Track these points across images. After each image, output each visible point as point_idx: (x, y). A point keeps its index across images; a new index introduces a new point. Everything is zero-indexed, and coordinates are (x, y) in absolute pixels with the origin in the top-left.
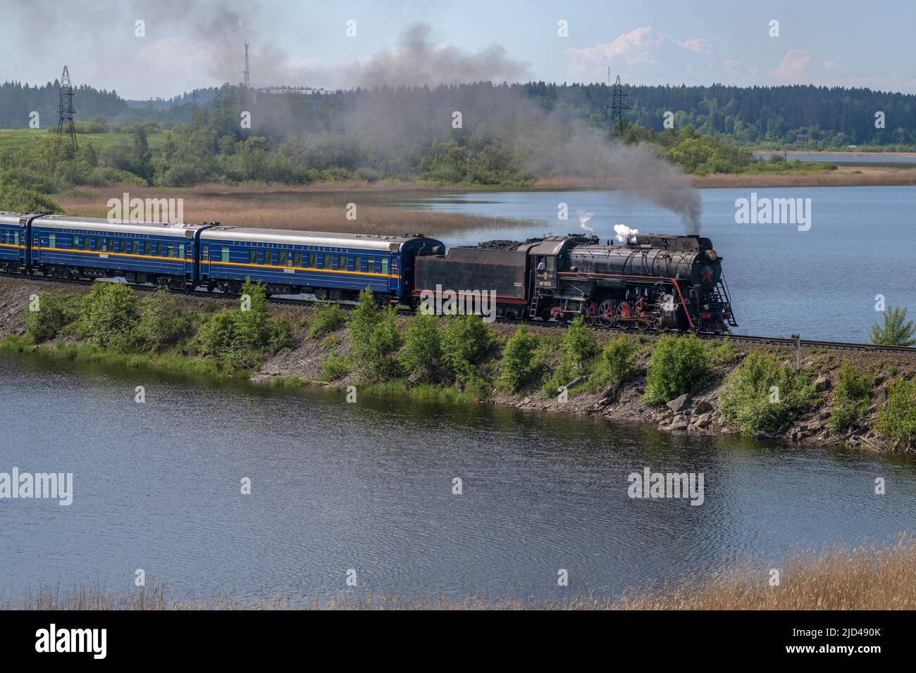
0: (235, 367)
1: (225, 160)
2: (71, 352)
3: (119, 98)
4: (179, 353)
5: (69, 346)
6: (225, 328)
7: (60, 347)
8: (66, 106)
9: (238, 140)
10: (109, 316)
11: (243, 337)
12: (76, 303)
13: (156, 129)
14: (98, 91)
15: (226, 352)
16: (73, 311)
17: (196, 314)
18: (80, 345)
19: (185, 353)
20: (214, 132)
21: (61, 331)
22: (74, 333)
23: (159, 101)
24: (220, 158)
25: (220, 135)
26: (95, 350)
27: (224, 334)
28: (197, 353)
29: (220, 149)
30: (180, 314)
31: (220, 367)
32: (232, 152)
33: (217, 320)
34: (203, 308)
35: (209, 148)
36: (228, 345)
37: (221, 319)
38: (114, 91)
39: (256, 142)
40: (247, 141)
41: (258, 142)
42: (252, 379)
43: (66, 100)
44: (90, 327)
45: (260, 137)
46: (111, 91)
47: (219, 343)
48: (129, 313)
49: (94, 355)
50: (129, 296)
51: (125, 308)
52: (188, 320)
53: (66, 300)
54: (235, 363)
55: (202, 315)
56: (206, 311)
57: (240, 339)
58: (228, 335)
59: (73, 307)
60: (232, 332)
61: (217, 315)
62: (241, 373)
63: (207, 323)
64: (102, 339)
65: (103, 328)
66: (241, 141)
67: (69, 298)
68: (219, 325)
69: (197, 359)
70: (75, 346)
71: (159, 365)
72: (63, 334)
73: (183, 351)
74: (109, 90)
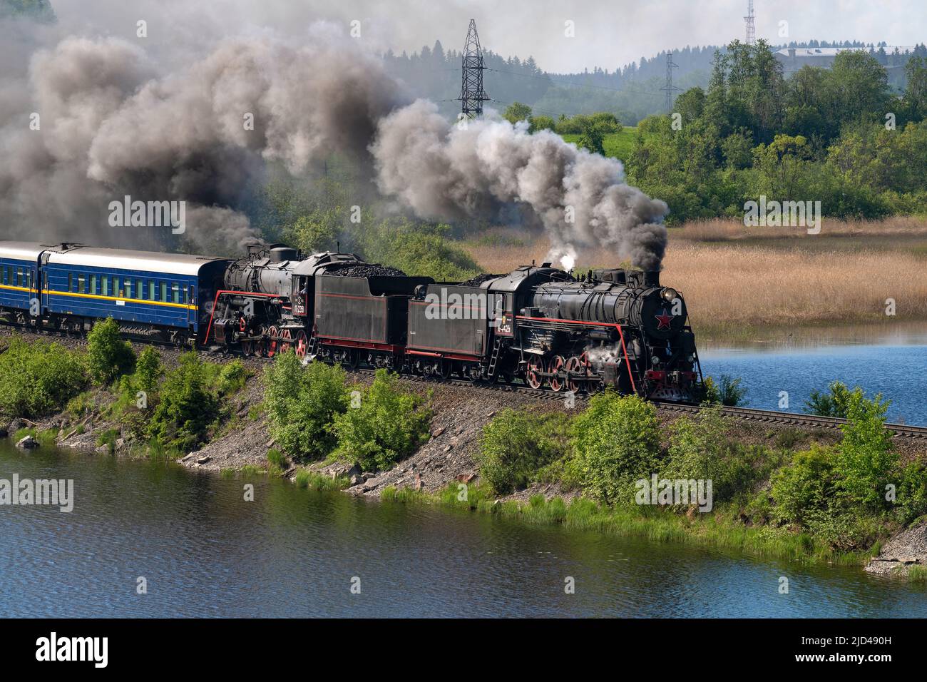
0: (835, 546)
1: (734, 177)
2: (557, 513)
3: (539, 70)
4: (736, 518)
5: (550, 502)
6: (816, 477)
7: (537, 503)
8: (473, 88)
9: (756, 144)
10: (618, 452)
11: (847, 493)
12: (560, 430)
13: (613, 126)
14: (506, 59)
15: (819, 519)
16: (553, 443)
17: (762, 451)
18: (568, 500)
19: (746, 519)
20: (713, 128)
21: (536, 477)
22: (557, 480)
23: (600, 75)
24: (725, 175)
25: (725, 133)
26: (594, 511)
27: (813, 487)
28: (767, 519)
29: (725, 158)
30: (734, 451)
31: (808, 546)
32: (744, 164)
33: (802, 462)
34: (773, 440)
35: (707, 157)
36: (823, 506)
37: (808, 461)
38: (531, 60)
39: (788, 146)
40: (772, 144)
41: (794, 145)
42: (868, 569)
43: (472, 78)
44: (585, 470)
45: (794, 135)
46: (527, 59)
47: (808, 503)
48: (651, 446)
49: (594, 520)
50: (648, 419)
51: (644, 439)
52: (748, 461)
53: (541, 423)
54: (835, 540)
55: (772, 453)
56: (779, 446)
57: (842, 497)
58: (821, 490)
59: (555, 435)
60: (828, 484)
61: (802, 454)
62: (846, 558)
63: (784, 468)
64: (605, 492)
65: (607, 472)
66: (762, 145)
67: (547, 419)
68: (807, 471)
69: (769, 530)
70: (561, 503)
71: (703, 540)
72: (539, 481)
73: (743, 516)
74: (523, 59)
